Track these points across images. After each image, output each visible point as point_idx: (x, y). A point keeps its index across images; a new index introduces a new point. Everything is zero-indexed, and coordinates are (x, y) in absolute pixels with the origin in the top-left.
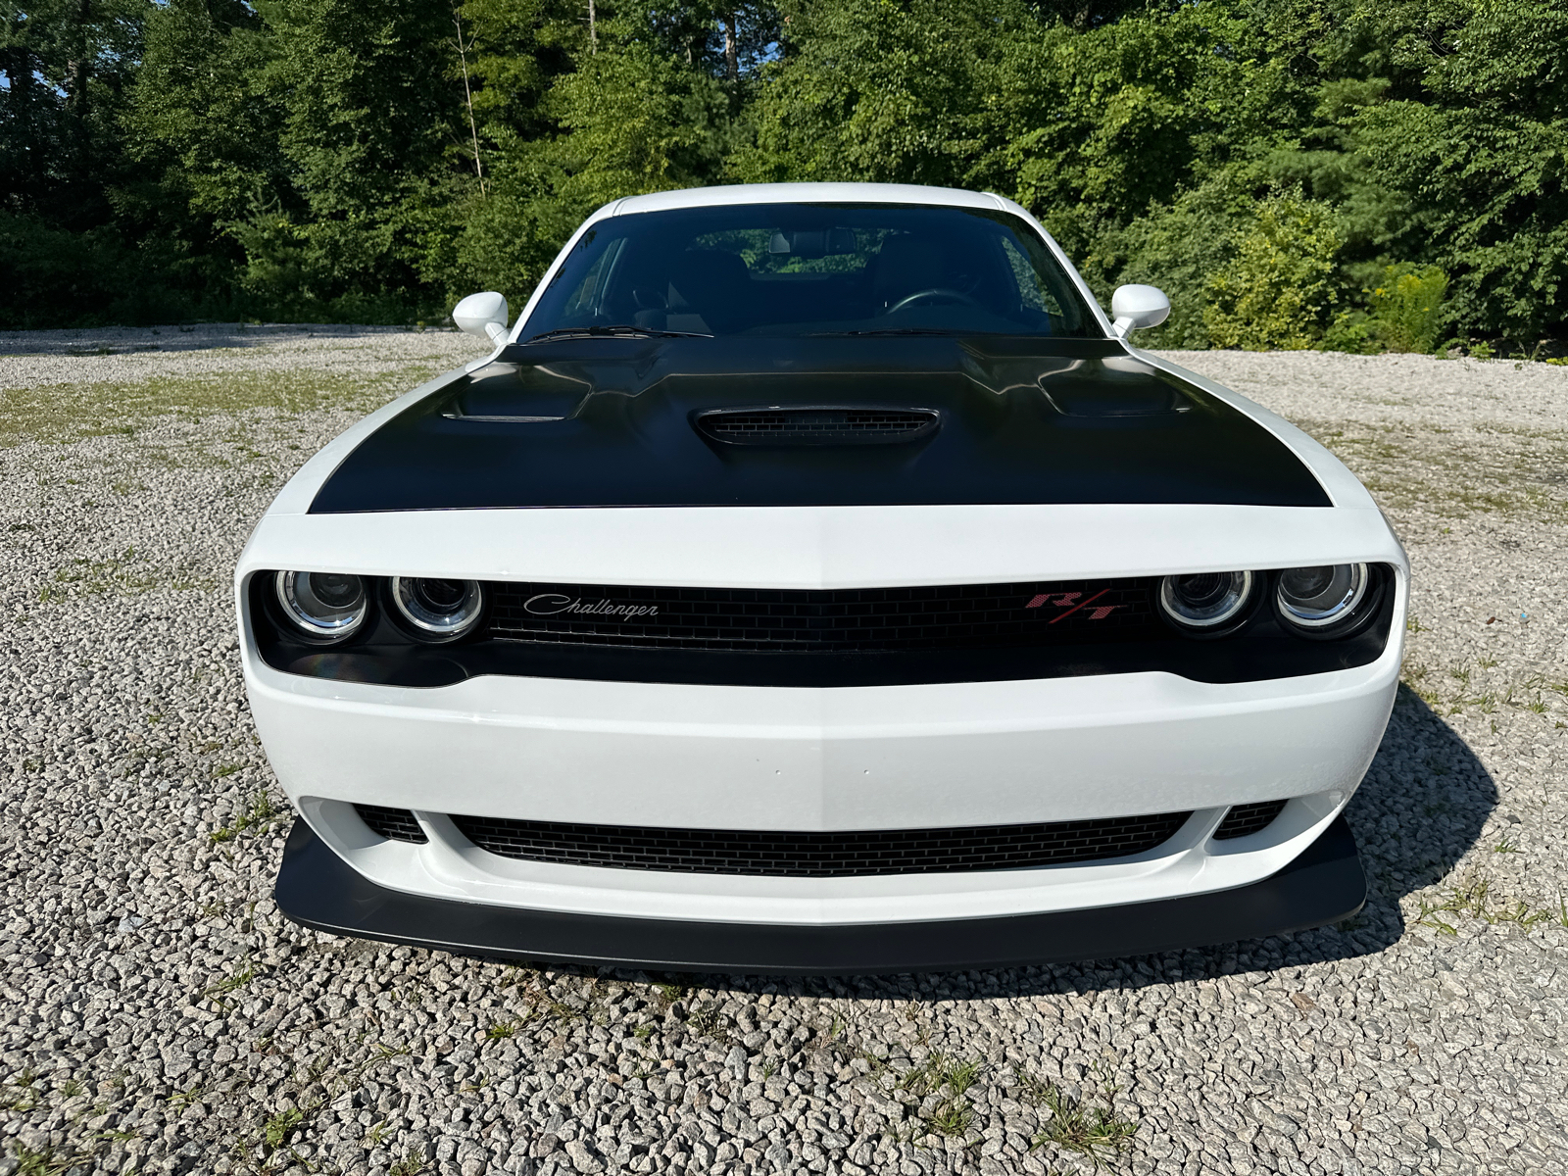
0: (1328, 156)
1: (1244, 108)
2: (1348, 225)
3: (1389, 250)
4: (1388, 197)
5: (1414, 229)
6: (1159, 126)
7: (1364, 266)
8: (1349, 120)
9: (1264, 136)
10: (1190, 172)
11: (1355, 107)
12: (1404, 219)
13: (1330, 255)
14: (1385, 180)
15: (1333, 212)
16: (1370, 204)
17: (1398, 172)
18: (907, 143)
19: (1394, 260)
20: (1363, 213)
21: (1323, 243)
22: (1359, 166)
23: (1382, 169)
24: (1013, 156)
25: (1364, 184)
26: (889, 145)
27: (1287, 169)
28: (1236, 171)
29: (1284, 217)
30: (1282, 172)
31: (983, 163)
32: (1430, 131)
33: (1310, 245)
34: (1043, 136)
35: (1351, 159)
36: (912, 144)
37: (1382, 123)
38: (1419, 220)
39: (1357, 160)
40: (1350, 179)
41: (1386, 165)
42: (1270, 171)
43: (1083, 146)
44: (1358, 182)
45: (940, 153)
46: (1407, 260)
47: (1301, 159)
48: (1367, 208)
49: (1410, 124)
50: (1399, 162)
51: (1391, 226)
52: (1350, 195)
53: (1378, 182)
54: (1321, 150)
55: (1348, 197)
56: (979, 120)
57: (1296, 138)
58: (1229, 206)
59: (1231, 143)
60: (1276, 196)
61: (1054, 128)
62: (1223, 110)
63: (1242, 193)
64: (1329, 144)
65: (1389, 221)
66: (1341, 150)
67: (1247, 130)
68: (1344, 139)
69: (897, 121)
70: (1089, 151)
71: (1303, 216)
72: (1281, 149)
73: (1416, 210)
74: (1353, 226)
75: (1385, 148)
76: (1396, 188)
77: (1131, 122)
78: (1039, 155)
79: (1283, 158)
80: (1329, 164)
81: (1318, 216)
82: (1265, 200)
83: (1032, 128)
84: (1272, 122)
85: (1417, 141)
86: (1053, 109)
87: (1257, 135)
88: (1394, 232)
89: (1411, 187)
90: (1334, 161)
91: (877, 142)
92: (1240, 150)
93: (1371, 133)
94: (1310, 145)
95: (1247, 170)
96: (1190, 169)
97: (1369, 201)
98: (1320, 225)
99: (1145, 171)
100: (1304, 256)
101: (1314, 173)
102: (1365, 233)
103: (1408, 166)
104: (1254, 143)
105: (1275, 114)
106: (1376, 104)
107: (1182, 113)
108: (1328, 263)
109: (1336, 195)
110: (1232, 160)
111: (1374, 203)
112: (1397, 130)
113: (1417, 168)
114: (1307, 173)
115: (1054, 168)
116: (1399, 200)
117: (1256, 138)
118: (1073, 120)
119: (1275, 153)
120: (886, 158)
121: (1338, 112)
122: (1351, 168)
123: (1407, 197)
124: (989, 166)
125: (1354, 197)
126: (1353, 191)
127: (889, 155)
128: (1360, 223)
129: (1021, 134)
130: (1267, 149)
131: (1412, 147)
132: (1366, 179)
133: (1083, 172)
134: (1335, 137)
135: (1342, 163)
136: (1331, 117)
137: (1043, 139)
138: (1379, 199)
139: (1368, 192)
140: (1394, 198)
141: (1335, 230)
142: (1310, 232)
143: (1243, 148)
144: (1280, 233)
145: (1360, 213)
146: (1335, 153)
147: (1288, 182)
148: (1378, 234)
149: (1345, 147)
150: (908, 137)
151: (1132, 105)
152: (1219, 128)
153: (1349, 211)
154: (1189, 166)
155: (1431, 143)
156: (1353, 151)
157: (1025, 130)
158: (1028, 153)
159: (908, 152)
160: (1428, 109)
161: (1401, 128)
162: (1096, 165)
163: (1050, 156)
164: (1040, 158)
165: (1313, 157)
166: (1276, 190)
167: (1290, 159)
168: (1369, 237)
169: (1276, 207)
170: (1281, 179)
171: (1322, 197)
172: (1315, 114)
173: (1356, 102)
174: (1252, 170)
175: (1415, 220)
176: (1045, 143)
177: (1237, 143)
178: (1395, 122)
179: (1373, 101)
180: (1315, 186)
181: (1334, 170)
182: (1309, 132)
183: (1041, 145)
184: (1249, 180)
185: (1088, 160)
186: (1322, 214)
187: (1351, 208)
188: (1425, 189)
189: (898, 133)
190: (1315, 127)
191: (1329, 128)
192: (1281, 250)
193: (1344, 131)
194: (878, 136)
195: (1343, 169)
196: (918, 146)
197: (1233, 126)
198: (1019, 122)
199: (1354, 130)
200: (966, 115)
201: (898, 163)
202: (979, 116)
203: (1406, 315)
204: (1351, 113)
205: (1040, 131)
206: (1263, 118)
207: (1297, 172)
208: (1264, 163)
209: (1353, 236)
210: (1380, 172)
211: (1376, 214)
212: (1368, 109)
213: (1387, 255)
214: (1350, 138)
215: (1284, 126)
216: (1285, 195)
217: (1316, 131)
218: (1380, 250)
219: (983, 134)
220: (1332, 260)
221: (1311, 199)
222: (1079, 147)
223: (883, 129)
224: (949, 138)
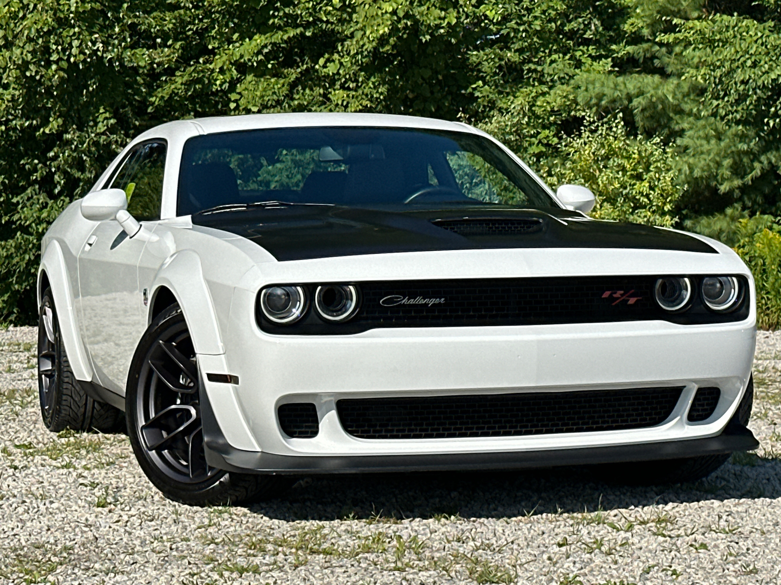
0: (650, 81)
1: (536, 18)
2: (686, 168)
3: (740, 199)
4: (729, 133)
5: (764, 175)
6: (428, 37)
7: (712, 220)
8: (669, 38)
9: (565, 54)
10: (472, 98)
11: (675, 21)
12: (752, 161)
13: (667, 207)
14: (722, 112)
15: (665, 152)
16: (708, 142)
17: (738, 102)
18: (74, 51)
19: (746, 213)
20: (702, 153)
21: (657, 191)
22: (688, 95)
23: (717, 99)
24: (222, 71)
25: (698, 117)
26: (47, 51)
27: (600, 97)
28: (535, 98)
29: (607, 158)
30: (594, 101)
31: (179, 80)
32: (767, 54)
33: (641, 193)
34: (265, 46)
35: (678, 86)
36: (82, 52)
37: (711, 43)
38: (770, 162)
39: (685, 88)
40: (680, 112)
41: (722, 93)
42: (579, 100)
43: (322, 61)
44: (690, 114)
45: (122, 65)
46: (763, 213)
47: (616, 85)
48: (706, 147)
49: (744, 45)
50: (737, 90)
51: (738, 170)
52: (683, 130)
53: (714, 115)
54: (639, 73)
55: (681, 133)
56: (169, 21)
57: (606, 57)
58: (531, 144)
59: (523, 62)
60: (593, 132)
61: (278, 37)
62: (505, 19)
63: (544, 127)
64: (648, 66)
65: (735, 163)
66: (662, 72)
67: (542, 45)
68: (666, 60)
69: (58, 20)
70: (331, 69)
71: (629, 158)
72: (588, 71)
73: (765, 150)
74: (691, 169)
75: (718, 73)
76: (738, 123)
77: (391, 31)
78: (260, 71)
79: (593, 83)
80: (652, 92)
81: (648, 157)
82: (580, 136)
83: (249, 35)
84: (571, 35)
85: (755, 65)
86: (277, 9)
87: (556, 52)
88: (742, 178)
89: (755, 121)
90: (656, 88)
91: (29, 47)
92: (535, 71)
93: (697, 53)
94: (624, 66)
95: (548, 98)
96: (472, 94)
97: (707, 138)
98: (651, 168)
99: (411, 96)
100: (635, 208)
101: (635, 102)
102: (708, 178)
103: (749, 96)
104: (552, 62)
105: (574, 25)
106: (699, 18)
107: (454, 21)
108: (668, 217)
109: (666, 131)
110: (528, 84)
111: (713, 142)
112: (728, 52)
113: (759, 98)
114: (626, 102)
115: (285, 91)
116: (743, 137)
117: (555, 56)
118: (308, 25)
119: (581, 76)
120: (43, 71)
121: (654, 26)
122: (680, 96)
123: (752, 133)
124: (188, 84)
125: (688, 133)
126: (685, 125)
127: (48, 64)
128: (700, 166)
129: (230, 41)
130: (571, 71)
131: (749, 73)
132: (699, 111)
133: (325, 95)
134: (654, 57)
135: (668, 90)
136: (646, 32)
137: (266, 50)
138: (719, 137)
139: (704, 127)
140: (736, 135)
141: (671, 174)
142: (639, 177)
143: (539, 68)
144: (602, 179)
145: (698, 153)
146: (657, 78)
147: (605, 112)
148: (724, 179)
149: (669, 70)
150: (76, 43)
151: (390, 9)
152: (505, 42)
153: (684, 150)
154: (469, 90)
155: (771, 69)
156: (680, 75)
157: (236, 36)
158: (243, 68)
159: (76, 64)
160: (761, 27)
161: (733, 50)
162: (343, 87)
163: (277, 75)
164: (262, 75)
165: (632, 82)
166: (591, 123)
167: (603, 85)
168: (714, 183)
169: (594, 146)
170: (594, 109)
171: (649, 135)
172: (626, 27)
173: (675, 14)
174: (556, 98)
175: (766, 162)
176: (266, 55)
177: (530, 61)
178: (725, 42)
179: (695, 14)
180: (638, 118)
181: (658, 99)
182: (622, 50)
183: (260, 57)
184: (552, 111)
185: (332, 80)
186: (652, 154)
187: (686, 148)
188: (771, 123)
189: (60, 36)
190: (628, 43)
191: (645, 46)
192: (607, 200)
193: (664, 50)
194: (30, 40)
195: (670, 98)
196: (90, 56)
197: (522, 39)
198: (227, 26)
199: (677, 49)
200: (149, 13)
201: (61, 78)
202: (168, 16)
203: (771, 279)
204: (671, 28)
205: (259, 40)
206: (559, 31)
207: (614, 101)
208: (569, 88)
209: (694, 182)
210: (715, 103)
211: (718, 154)
212: (690, 24)
213: (738, 206)
214: (672, 59)
215: (587, 42)
216: (603, 130)
217: (630, 49)
218: (726, 200)
219: (176, 40)
220: (673, 213)
221: (636, 136)
222: (317, 63)
223: (37, 31)
224: (133, 47)
